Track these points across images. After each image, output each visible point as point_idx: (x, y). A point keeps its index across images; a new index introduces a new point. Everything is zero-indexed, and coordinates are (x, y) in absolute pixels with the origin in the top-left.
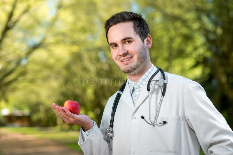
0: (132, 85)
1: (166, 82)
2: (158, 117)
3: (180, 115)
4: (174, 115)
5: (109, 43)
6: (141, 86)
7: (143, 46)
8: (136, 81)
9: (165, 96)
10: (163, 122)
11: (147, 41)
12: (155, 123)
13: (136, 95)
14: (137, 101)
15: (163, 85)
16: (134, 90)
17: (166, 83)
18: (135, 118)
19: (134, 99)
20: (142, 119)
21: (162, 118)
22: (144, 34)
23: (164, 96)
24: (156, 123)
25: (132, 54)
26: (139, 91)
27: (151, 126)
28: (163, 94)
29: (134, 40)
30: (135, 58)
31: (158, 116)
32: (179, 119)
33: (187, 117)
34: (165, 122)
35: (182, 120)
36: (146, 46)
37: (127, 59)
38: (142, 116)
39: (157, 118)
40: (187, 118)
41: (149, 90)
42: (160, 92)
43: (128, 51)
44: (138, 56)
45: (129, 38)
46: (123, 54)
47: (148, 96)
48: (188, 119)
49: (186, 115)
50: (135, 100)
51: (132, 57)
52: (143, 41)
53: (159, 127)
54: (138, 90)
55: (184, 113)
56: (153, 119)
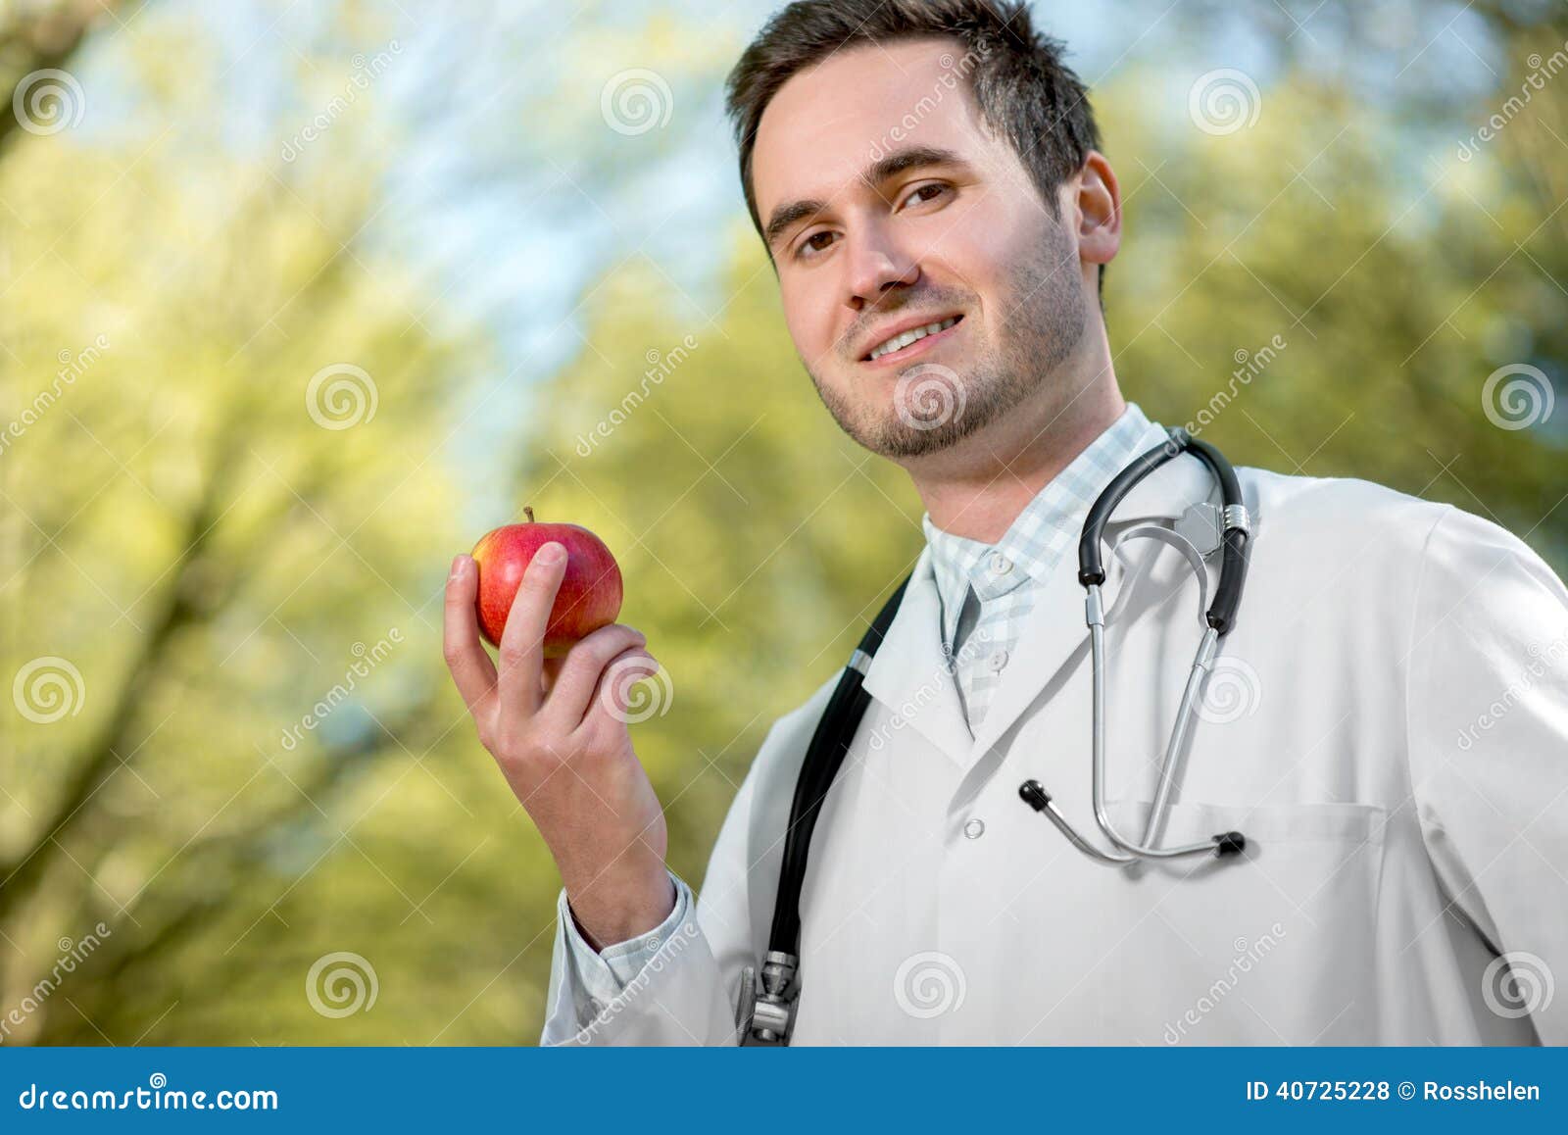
0: (955, 568)
1: (1241, 517)
2: (1174, 808)
3: (1368, 793)
4: (1315, 786)
5: (766, 222)
6: (1030, 572)
7: (1049, 234)
8: (992, 530)
9: (1231, 637)
10: (1218, 838)
11: (1085, 200)
12: (1146, 849)
13: (991, 644)
14: (992, 691)
15: (1214, 541)
16: (970, 610)
17: (1243, 524)
18: (973, 829)
19: (966, 682)
20: (1027, 807)
21: (1208, 813)
22: (1056, 141)
23: (1221, 635)
24: (1152, 847)
25: (959, 285)
26: (1014, 613)
27: (1113, 873)
28: (1220, 617)
29: (972, 180)
30: (986, 321)
31: (1173, 797)
32: (1356, 830)
33: (1430, 812)
34: (1231, 847)
35: (1387, 842)
36: (1076, 237)
37: (913, 329)
38: (1031, 783)
39: (1165, 816)
40: (1427, 827)
41: (1091, 576)
42: (1196, 596)
43: (926, 269)
44: (1007, 308)
45: (931, 159)
46: (885, 287)
47: (1091, 642)
48: (1439, 836)
49: (1423, 794)
50: (979, 684)
51: (958, 318)
52: (1050, 198)
53: (1179, 887)
54: (1005, 603)
55: (1399, 780)
56: (1123, 817)
